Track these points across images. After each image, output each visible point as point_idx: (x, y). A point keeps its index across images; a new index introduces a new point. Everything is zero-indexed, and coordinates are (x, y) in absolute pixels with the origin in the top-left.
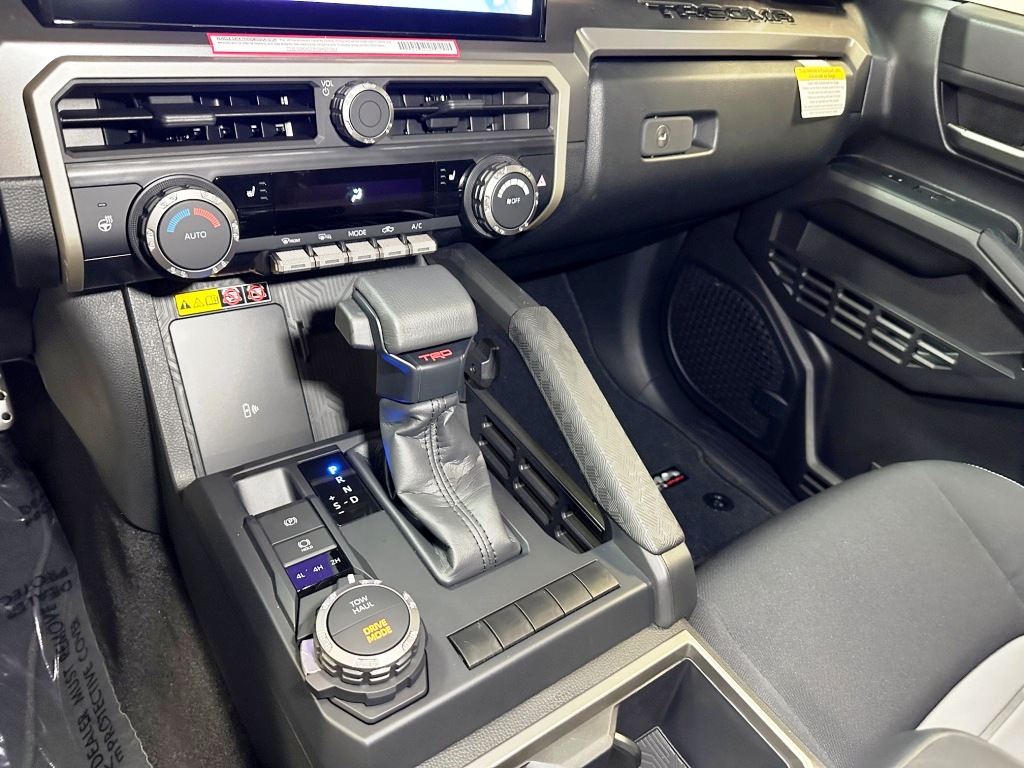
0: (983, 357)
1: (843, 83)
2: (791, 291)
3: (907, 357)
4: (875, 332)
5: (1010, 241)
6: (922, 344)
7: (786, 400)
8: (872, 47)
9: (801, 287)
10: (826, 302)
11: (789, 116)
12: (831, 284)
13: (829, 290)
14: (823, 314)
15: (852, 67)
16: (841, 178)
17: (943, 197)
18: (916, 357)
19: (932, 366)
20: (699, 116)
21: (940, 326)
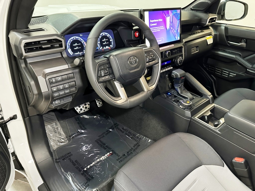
0: (240, 73)
1: (212, 38)
2: (208, 69)
3: (228, 76)
4: (223, 73)
5: (240, 56)
6: (230, 73)
7: (210, 87)
8: (215, 32)
9: (209, 68)
10: (214, 70)
11: (206, 44)
12: (214, 67)
13: (214, 68)
14: (213, 72)
15: (213, 36)
16: (213, 51)
17: (229, 52)
18: (230, 75)
19: (232, 76)
20: (197, 47)
21: (232, 70)
